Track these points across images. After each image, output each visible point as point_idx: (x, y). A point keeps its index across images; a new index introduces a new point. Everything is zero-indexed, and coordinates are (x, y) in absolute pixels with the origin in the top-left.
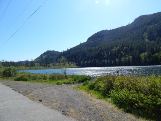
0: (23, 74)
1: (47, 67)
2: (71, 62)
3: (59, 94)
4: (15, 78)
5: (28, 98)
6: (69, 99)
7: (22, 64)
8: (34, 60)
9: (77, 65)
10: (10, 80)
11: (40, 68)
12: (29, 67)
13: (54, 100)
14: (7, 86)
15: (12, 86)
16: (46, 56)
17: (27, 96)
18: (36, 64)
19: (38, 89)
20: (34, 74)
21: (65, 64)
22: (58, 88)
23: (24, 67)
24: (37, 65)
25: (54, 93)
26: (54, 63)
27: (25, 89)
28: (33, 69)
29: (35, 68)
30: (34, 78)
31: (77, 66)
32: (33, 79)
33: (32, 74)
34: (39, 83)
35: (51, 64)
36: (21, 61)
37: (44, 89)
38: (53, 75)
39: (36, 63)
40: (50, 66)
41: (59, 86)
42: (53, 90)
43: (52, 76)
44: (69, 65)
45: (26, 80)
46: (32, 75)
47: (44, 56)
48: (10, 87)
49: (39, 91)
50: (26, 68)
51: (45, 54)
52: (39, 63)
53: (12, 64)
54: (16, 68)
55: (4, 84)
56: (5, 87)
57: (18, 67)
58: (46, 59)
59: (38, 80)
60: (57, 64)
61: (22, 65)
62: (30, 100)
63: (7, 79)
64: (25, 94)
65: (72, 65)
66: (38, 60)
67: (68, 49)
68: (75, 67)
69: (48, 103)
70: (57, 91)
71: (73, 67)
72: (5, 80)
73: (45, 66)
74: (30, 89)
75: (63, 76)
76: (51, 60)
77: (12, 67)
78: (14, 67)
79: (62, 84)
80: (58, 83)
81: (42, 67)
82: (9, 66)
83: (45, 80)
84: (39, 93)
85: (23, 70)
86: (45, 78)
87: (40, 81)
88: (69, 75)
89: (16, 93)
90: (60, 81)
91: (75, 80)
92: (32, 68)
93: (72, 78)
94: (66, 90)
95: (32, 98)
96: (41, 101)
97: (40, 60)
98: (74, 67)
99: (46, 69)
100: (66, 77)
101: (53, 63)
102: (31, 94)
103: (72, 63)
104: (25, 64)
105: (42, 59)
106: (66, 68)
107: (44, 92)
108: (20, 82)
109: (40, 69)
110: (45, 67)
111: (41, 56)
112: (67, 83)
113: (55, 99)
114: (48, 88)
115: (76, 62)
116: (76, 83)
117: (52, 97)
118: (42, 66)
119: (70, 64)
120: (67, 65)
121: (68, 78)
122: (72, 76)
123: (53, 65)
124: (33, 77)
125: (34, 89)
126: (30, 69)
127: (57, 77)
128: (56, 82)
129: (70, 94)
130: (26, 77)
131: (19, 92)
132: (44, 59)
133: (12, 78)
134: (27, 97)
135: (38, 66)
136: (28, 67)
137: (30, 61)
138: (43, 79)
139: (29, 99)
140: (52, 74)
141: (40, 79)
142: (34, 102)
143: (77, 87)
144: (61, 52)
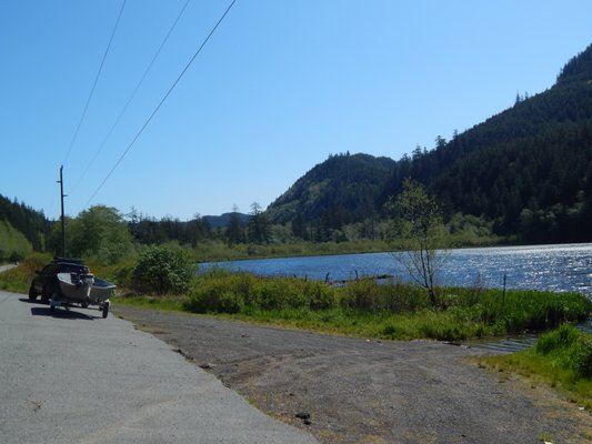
0: (218, 282)
1: (332, 245)
2: (459, 215)
3: (397, 390)
4: (185, 298)
5: (244, 401)
6: (451, 420)
7: (214, 230)
8: (264, 209)
9: (496, 230)
10: (163, 308)
11: (297, 247)
12: (243, 247)
13: (372, 423)
14: (155, 333)
15: (174, 335)
16: (325, 183)
17: (241, 386)
18: (274, 227)
19: (288, 358)
20: (269, 278)
21: (425, 226)
22: (392, 358)
23: (219, 247)
24: (278, 234)
25: (370, 381)
26: (367, 221)
27: (231, 355)
28: (263, 255)
29: (270, 248)
30: (271, 302)
31: (496, 239)
32: (264, 307)
33: (260, 278)
34: (292, 327)
35: (349, 229)
36: (205, 218)
37: (318, 357)
38: (362, 288)
39: (275, 223)
40: (344, 239)
41: (398, 346)
42: (366, 367)
43: (359, 295)
44: (453, 231)
45: (231, 309)
46: (258, 287)
47: (315, 188)
48: (168, 342)
49: (297, 370)
50: (230, 252)
51: (318, 173)
52: (289, 224)
53: (169, 230)
54: (188, 251)
55: (141, 325)
56: (145, 338)
57: (194, 246)
58: (326, 201)
59: (287, 310)
60: (384, 226)
61: (212, 237)
62: (253, 408)
63: (152, 302)
64: (232, 377)
65: (470, 233)
66: (283, 207)
67: (441, 142)
68: (488, 239)
69: (344, 431)
70: (384, 372)
71: (476, 240)
72: (147, 305)
73: (319, 240)
74: (255, 352)
75: (416, 294)
76: (351, 203)
77: (171, 247)
78: (180, 248)
79: (412, 337)
80: (390, 332)
81: (303, 246)
82: (158, 240)
83: (321, 314)
84: (296, 378)
85: (217, 258)
86: (321, 304)
87: (299, 318)
88: (453, 291)
89: (193, 369)
90: (404, 322)
91: (489, 318)
92: (257, 248)
93: (472, 303)
94: (434, 373)
95: (264, 401)
96: (305, 418)
97: (292, 207)
98: (481, 240)
99: (325, 252)
100: (432, 297)
101: (360, 219)
102: (257, 382)
103: (469, 217)
104: (224, 230)
105: (302, 203)
106: (435, 247)
107: (318, 373)
108: (209, 319)
109: (297, 253)
110: (318, 245)
111: (301, 188)
112: (440, 330)
113: (378, 415)
114: (342, 353)
115: (491, 214)
116: (497, 335)
117: (363, 406)
118: (306, 239)
119: (457, 224)
120: (441, 230)
121: (445, 307)
122: (472, 297)
123: (364, 233)
124: (264, 295)
125: (269, 358)
126: (250, 253)
127: (382, 298)
128: (382, 327)
129: (457, 393)
130: (232, 297)
131: (206, 367)
132: (312, 200)
133: (173, 298)
134: (243, 392)
135: (283, 241)
136: (241, 245)
137: (249, 217)
138: (314, 306)
139: (252, 402)
140: (357, 280)
141: (296, 305)
142: (273, 421)
143: (499, 357)
144: (405, 162)
